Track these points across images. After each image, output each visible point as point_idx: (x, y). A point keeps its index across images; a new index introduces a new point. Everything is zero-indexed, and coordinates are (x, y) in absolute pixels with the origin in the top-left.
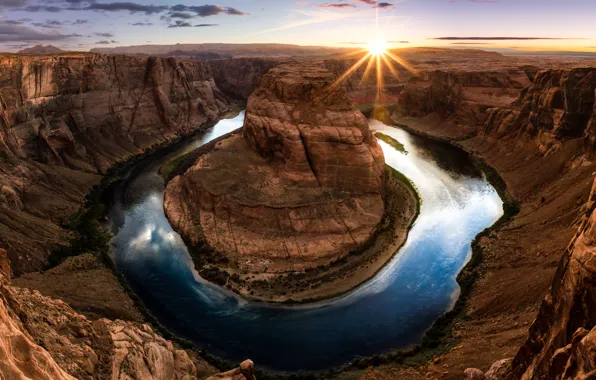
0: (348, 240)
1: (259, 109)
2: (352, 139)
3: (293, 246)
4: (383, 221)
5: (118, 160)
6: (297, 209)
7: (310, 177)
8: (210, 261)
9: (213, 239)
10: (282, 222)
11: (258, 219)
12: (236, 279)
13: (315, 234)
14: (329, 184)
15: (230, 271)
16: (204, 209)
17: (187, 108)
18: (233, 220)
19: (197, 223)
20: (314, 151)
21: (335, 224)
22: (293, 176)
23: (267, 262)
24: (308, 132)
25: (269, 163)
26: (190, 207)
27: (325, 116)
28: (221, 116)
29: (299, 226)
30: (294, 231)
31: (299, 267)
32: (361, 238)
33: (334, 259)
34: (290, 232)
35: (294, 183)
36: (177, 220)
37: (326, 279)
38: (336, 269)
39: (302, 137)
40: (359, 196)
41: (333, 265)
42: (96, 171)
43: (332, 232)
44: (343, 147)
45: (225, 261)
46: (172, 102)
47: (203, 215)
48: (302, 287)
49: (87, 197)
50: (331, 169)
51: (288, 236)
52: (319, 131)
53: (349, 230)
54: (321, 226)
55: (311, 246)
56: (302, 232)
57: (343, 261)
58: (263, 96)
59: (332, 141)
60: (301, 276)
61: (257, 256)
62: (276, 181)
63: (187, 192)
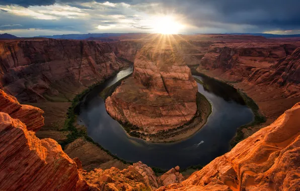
0: (183, 119)
1: (141, 65)
2: (184, 78)
3: (162, 121)
4: (196, 113)
5: (77, 94)
6: (163, 106)
7: (166, 94)
8: (132, 129)
9: (131, 121)
10: (157, 111)
11: (147, 111)
12: (143, 134)
13: (171, 116)
14: (174, 97)
15: (140, 132)
16: (125, 109)
17: (105, 66)
18: (137, 112)
19: (123, 115)
20: (167, 83)
21: (178, 113)
22: (158, 93)
23: (153, 127)
24: (165, 75)
25: (147, 88)
26: (118, 109)
27: (172, 68)
28: (121, 69)
29: (164, 113)
30: (162, 115)
31: (166, 129)
32: (188, 119)
33: (178, 126)
34: (160, 115)
35: (160, 96)
36: (114, 115)
37: (177, 134)
38: (180, 130)
39: (162, 77)
40: (187, 102)
41: (178, 128)
42: (67, 100)
43: (177, 116)
44: (180, 82)
45: (138, 128)
46: (98, 64)
47: (125, 111)
48: (168, 136)
49: (67, 114)
50: (174, 91)
51: (160, 117)
52: (169, 75)
53: (183, 115)
54: (172, 113)
55: (169, 121)
56: (165, 116)
57: (182, 127)
58: (142, 59)
59: (175, 79)
60: (167, 132)
61: (149, 125)
62: (151, 96)
63: (115, 103)
